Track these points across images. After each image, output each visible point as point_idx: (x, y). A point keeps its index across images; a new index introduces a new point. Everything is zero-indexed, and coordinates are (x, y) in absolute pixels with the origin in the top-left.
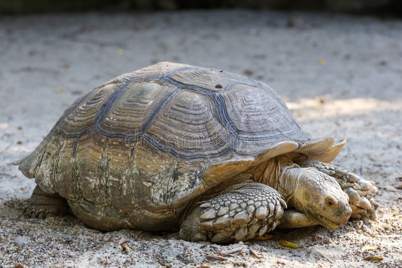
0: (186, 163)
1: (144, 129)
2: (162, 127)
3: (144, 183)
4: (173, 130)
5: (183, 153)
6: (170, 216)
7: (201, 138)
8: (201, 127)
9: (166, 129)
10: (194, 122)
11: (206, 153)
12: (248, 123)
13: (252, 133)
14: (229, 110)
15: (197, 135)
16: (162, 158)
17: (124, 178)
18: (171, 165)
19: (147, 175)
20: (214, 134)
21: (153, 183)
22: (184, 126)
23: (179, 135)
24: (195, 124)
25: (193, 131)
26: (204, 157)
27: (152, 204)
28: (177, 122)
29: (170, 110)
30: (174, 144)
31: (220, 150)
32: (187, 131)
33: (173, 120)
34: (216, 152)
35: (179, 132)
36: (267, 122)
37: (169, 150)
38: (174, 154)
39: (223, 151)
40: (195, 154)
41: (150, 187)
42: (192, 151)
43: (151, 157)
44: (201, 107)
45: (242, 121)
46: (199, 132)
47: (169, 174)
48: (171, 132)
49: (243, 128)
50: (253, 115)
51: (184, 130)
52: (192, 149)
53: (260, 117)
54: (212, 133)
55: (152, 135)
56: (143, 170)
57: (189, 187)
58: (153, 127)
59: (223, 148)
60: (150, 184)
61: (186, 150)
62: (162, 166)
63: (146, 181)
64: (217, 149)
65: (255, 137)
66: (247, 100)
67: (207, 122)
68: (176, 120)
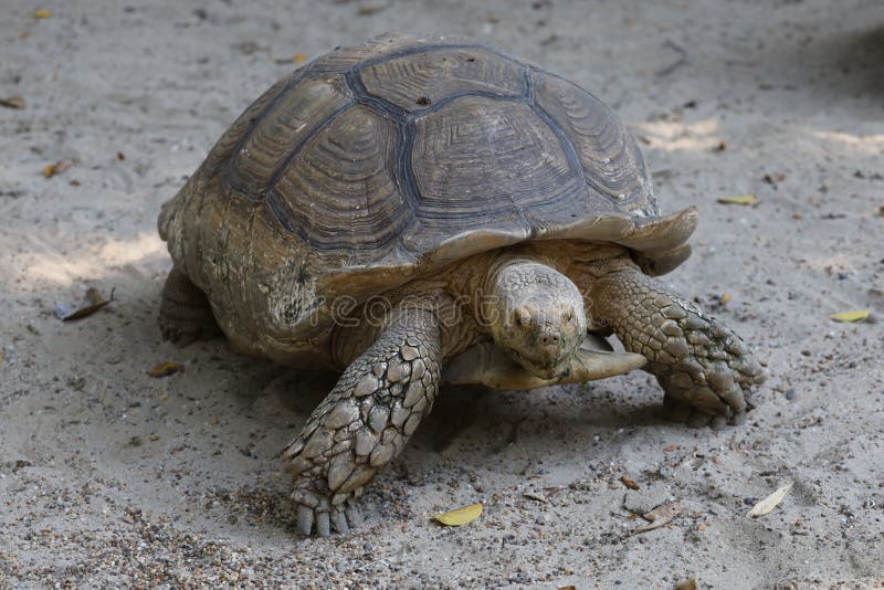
0: (319, 257)
1: (273, 181)
2: (295, 181)
3: (260, 286)
4: (310, 189)
5: (318, 238)
7: (352, 209)
8: (357, 186)
9: (299, 187)
10: (346, 177)
11: (354, 240)
12: (446, 183)
13: (447, 204)
14: (415, 155)
15: (345, 204)
16: (286, 242)
17: (241, 269)
18: (298, 257)
19: (263, 272)
20: (377, 203)
21: (271, 289)
22: (328, 183)
23: (317, 200)
24: (347, 182)
25: (343, 195)
26: (349, 248)
28: (320, 175)
29: (316, 148)
30: (306, 219)
31: (379, 235)
32: (332, 194)
33: (313, 170)
34: (373, 238)
35: (319, 194)
36: (490, 180)
37: (297, 228)
38: (304, 236)
39: (384, 237)
40: (336, 240)
41: (266, 295)
42: (333, 233)
43: (271, 239)
44: (367, 145)
45: (435, 178)
46: (352, 197)
47: (294, 274)
48: (306, 193)
49: (433, 192)
50: (462, 166)
51: (325, 191)
52: (333, 230)
53: (479, 169)
54: (374, 200)
55: (279, 195)
56: (259, 262)
58: (284, 180)
59: (385, 232)
60: (266, 289)
61: (324, 232)
62: (284, 259)
63: (262, 283)
64: (375, 232)
65: (451, 211)
66: (461, 133)
67: (370, 177)
68: (318, 169)
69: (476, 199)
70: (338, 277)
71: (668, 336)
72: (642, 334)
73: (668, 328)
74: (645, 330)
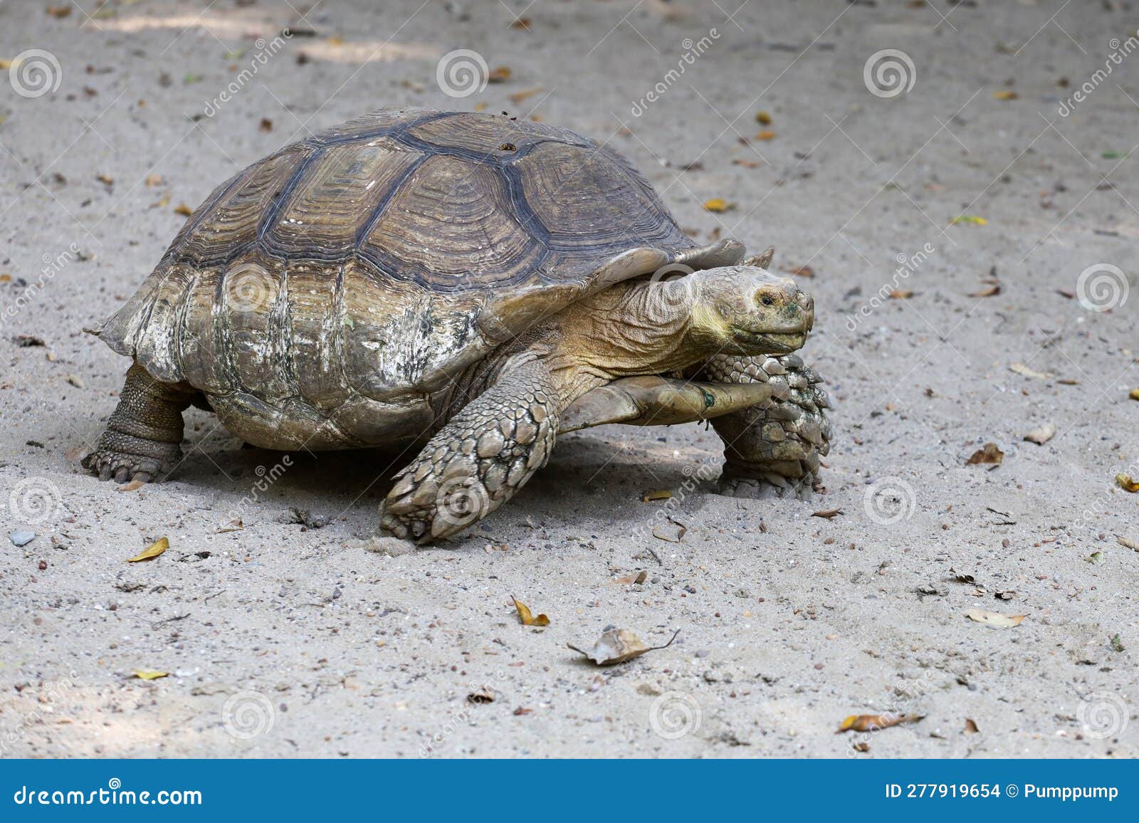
0: (447, 300)
1: (359, 236)
2: (396, 231)
3: (365, 344)
4: (419, 235)
5: (440, 281)
6: (419, 407)
7: (473, 250)
8: (473, 228)
9: (403, 236)
10: (458, 219)
11: (484, 279)
12: (567, 217)
13: (576, 237)
14: (528, 195)
15: (466, 245)
16: (398, 291)
17: (323, 336)
18: (417, 304)
19: (371, 328)
20: (501, 241)
21: (383, 343)
22: (440, 227)
23: (430, 245)
24: (461, 224)
25: (458, 238)
26: (482, 286)
27: (382, 385)
28: (426, 221)
29: (411, 198)
30: (421, 264)
31: (512, 272)
32: (446, 237)
33: (417, 218)
34: (505, 275)
35: (430, 239)
36: (608, 215)
37: (412, 276)
38: (423, 283)
39: (518, 273)
40: (463, 282)
41: (376, 351)
42: (457, 275)
43: (377, 291)
45: (555, 214)
46: (471, 238)
47: (414, 323)
48: (415, 240)
49: (558, 226)
50: (577, 202)
51: (438, 235)
52: (457, 272)
53: (592, 205)
55: (376, 248)
56: (362, 318)
57: (455, 345)
58: (378, 232)
59: (519, 267)
60: (377, 345)
61: (446, 275)
62: (399, 309)
63: (368, 339)
64: (506, 270)
65: (582, 243)
66: (565, 172)
67: (485, 218)
68: (422, 215)
69: (602, 231)
70: (513, 300)
71: (770, 376)
72: (742, 376)
73: (769, 368)
74: (746, 370)
